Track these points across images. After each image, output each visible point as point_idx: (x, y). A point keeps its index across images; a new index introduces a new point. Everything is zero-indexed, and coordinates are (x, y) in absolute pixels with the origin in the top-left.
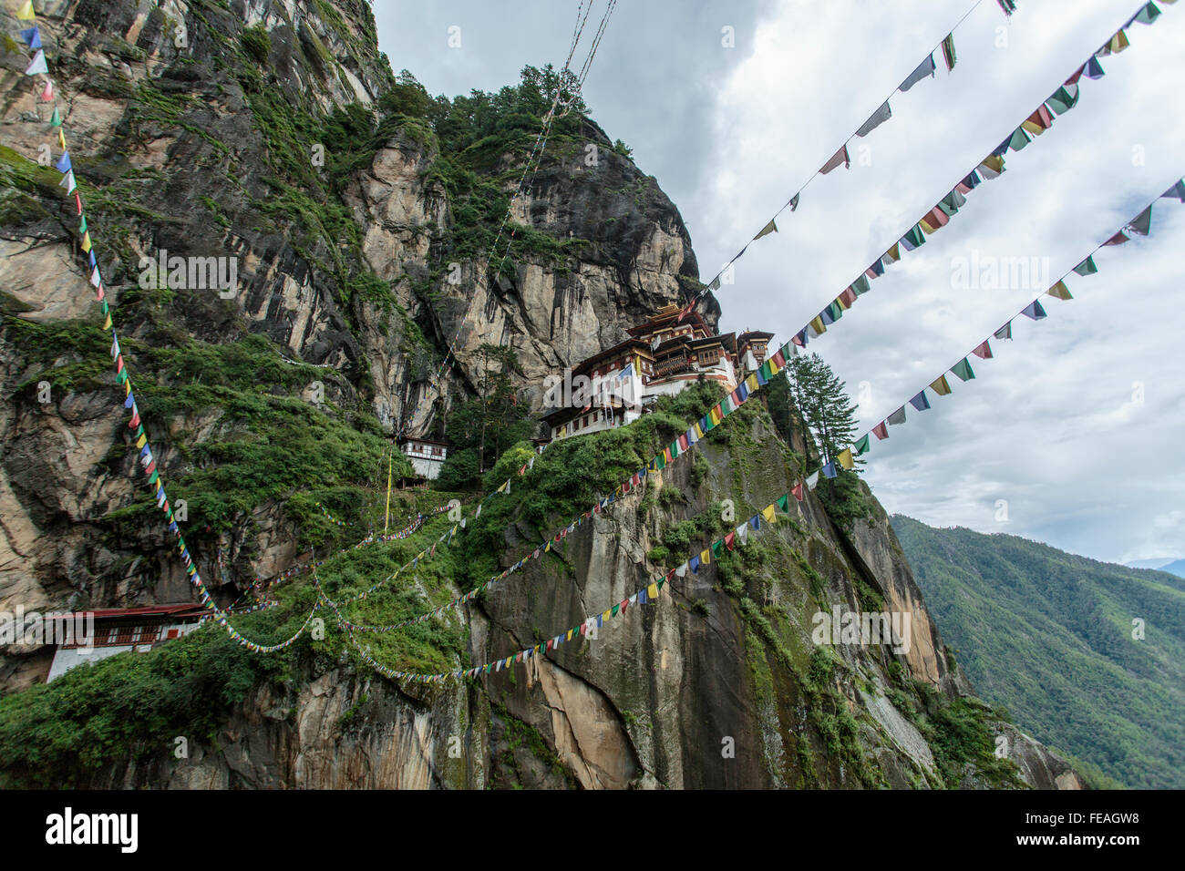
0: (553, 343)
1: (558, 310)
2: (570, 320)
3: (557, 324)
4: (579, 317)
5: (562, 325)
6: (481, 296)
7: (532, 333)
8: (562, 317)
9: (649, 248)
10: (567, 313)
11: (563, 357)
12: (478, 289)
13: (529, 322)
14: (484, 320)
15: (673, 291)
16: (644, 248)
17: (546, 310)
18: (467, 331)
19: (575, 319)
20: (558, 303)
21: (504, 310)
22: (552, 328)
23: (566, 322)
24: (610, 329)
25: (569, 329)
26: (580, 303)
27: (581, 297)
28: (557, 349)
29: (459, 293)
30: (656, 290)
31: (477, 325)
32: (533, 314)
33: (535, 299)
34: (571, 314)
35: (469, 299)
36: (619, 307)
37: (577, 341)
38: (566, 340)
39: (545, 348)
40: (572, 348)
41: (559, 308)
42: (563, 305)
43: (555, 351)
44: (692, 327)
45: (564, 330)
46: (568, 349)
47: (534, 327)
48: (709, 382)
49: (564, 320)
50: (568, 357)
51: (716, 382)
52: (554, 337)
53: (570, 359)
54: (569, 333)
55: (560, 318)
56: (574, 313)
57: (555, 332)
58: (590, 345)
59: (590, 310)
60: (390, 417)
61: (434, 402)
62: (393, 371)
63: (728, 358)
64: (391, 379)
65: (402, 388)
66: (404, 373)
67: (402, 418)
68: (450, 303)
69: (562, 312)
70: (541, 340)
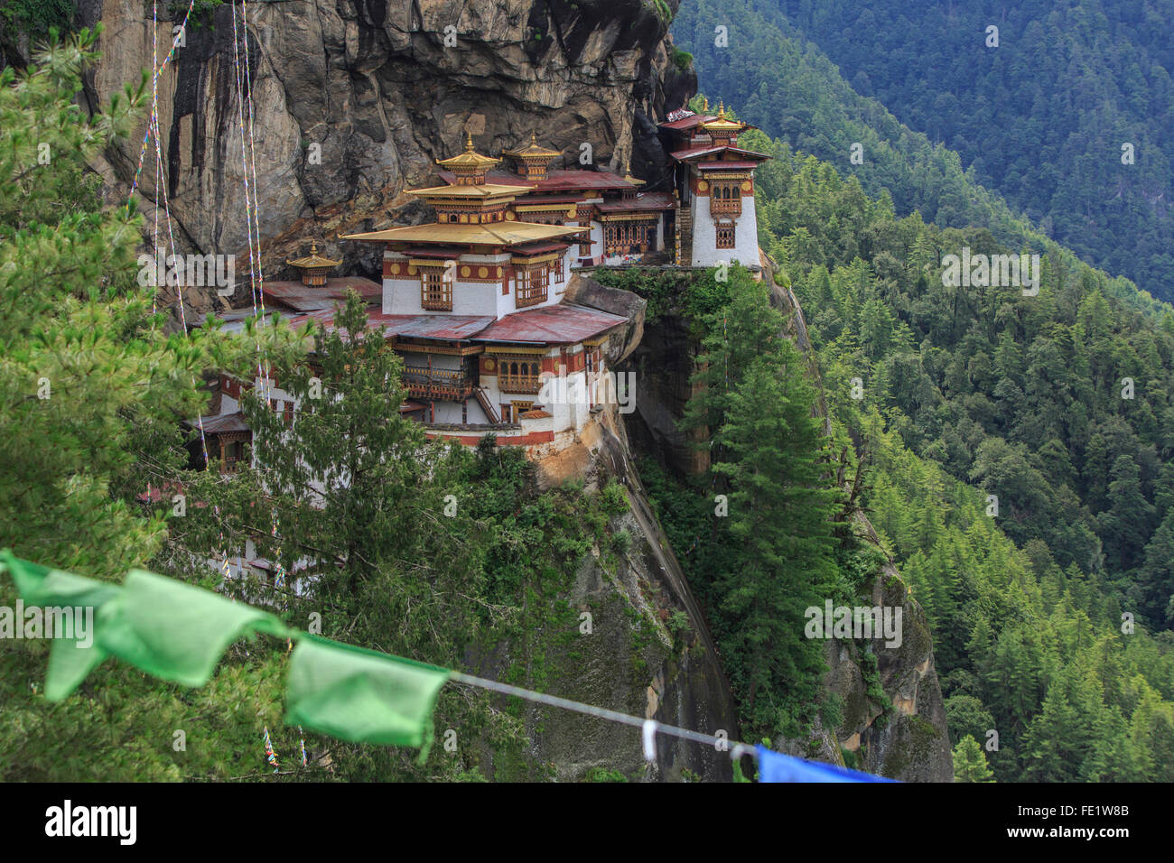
0: (179, 205)
2: (220, 147)
3: (186, 159)
4: (244, 134)
5: (198, 161)
8: (198, 141)
10: (210, 127)
11: (202, 241)
17: (155, 123)
19: (232, 143)
22: (174, 168)
23: (210, 152)
25: (218, 172)
26: (246, 94)
27: (249, 79)
28: (187, 220)
34: (221, 130)
38: (209, 198)
39: (153, 222)
40: (226, 218)
41: (190, 117)
42: (201, 106)
43: (180, 224)
44: (500, 259)
45: (207, 172)
46: (218, 219)
47: (125, 160)
48: (502, 456)
49: (203, 147)
50: (217, 241)
51: (519, 455)
52: (181, 189)
53: (220, 245)
54: (219, 181)
55: (194, 145)
56: (232, 125)
57: (182, 177)
58: (275, 201)
59: (276, 109)
63: (567, 369)
69: (199, 127)
70: (146, 195)
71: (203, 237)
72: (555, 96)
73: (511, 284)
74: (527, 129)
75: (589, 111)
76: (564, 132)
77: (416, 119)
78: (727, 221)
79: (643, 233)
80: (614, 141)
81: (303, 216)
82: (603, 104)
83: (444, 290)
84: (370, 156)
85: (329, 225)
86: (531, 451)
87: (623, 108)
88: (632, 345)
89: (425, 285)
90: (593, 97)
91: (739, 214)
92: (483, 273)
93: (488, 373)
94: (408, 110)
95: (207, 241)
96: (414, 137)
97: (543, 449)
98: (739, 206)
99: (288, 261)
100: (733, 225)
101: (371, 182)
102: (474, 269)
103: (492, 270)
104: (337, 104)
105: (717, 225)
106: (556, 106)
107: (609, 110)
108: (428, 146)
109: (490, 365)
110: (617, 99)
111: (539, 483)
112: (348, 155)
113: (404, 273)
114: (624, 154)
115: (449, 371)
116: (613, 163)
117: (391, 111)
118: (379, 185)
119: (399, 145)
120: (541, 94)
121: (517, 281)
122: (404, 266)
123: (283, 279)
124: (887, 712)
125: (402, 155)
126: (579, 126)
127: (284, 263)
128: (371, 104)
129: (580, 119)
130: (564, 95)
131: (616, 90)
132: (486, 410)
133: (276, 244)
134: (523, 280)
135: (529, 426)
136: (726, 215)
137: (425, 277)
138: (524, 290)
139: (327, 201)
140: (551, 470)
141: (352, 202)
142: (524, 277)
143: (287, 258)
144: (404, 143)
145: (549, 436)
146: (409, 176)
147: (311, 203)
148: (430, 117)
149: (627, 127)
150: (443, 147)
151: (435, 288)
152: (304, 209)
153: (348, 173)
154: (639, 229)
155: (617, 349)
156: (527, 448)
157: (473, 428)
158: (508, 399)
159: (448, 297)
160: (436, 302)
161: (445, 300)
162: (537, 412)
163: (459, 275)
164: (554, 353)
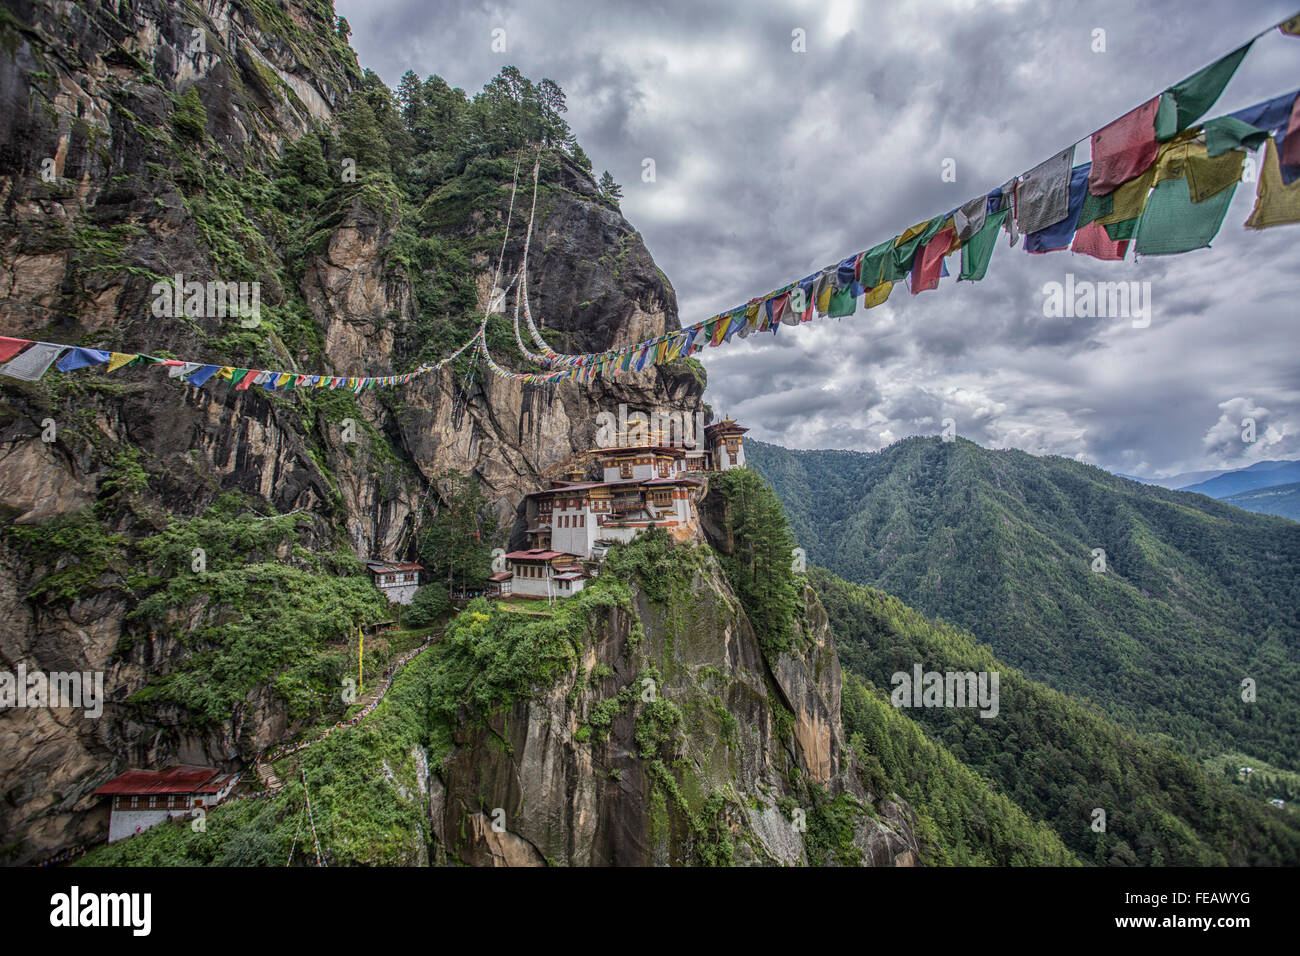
0: (522, 448)
1: (526, 415)
2: (539, 425)
3: (525, 430)
4: (549, 420)
5: (530, 430)
6: (447, 404)
7: (501, 437)
8: (531, 422)
9: (626, 334)
10: (535, 417)
11: (532, 463)
12: (445, 397)
13: (497, 427)
14: (451, 430)
15: (649, 380)
16: (619, 335)
17: (514, 415)
18: (434, 445)
19: (544, 423)
20: (526, 407)
21: (471, 415)
22: (521, 434)
23: (535, 427)
24: (582, 426)
25: (538, 435)
26: (550, 405)
27: (551, 399)
28: (526, 455)
29: (425, 402)
30: (632, 381)
31: (443, 437)
32: (502, 420)
33: (503, 403)
34: (540, 418)
35: (435, 409)
36: (591, 402)
37: (546, 446)
38: (535, 445)
39: (513, 454)
40: (541, 453)
41: (528, 413)
42: (532, 409)
43: (523, 456)
44: (653, 455)
45: (534, 435)
46: (538, 454)
47: (503, 431)
48: (658, 531)
49: (532, 425)
50: (538, 462)
51: (665, 530)
52: (523, 442)
53: (539, 464)
54: (538, 439)
56: (544, 416)
57: (524, 437)
58: (561, 448)
59: (561, 411)
60: (364, 537)
61: (406, 518)
62: (363, 493)
63: (682, 497)
64: (362, 501)
65: (373, 509)
66: (374, 494)
67: (376, 538)
68: (416, 415)
69: (531, 417)
70: (510, 445)
71: (532, 461)
78: (733, 454)
81: (571, 455)
83: (629, 469)
85: (580, 460)
86: (669, 529)
88: (704, 496)
89: (621, 468)
91: (738, 451)
92: (646, 461)
93: (650, 498)
95: (534, 463)
97: (675, 528)
98: (738, 448)
100: (736, 456)
102: (642, 460)
103: (649, 459)
104: (584, 411)
105: (730, 456)
109: (650, 494)
111: (674, 542)
113: (613, 465)
115: (632, 501)
121: (658, 465)
122: (613, 462)
123: (563, 480)
124: (814, 645)
127: (564, 474)
132: (649, 514)
133: (561, 466)
134: (661, 466)
135: (668, 519)
136: (733, 452)
137: (621, 465)
139: (580, 450)
140: (678, 537)
143: (565, 471)
145: (677, 523)
147: (575, 450)
151: (626, 470)
152: (571, 452)
157: (644, 520)
158: (658, 510)
159: (631, 472)
160: (626, 475)
161: (629, 473)
162: (672, 513)
163: (635, 463)
164: (677, 489)
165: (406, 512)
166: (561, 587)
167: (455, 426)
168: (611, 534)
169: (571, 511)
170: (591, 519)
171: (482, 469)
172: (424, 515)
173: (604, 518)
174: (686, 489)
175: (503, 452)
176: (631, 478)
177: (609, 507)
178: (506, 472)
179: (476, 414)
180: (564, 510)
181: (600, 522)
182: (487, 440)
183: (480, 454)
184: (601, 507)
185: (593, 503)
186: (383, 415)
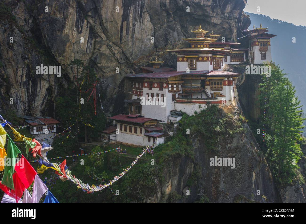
0: (122, 45)
2: (133, 30)
3: (124, 32)
4: (140, 27)
5: (128, 33)
6: (73, 15)
7: (108, 38)
8: (128, 28)
10: (131, 24)
11: (128, 55)
12: (70, 10)
13: (105, 31)
17: (117, 23)
18: (64, 42)
19: (137, 29)
20: (125, 18)
21: (88, 22)
22: (121, 36)
23: (130, 32)
25: (132, 36)
26: (141, 16)
27: (141, 12)
28: (124, 50)
29: (58, 13)
31: (71, 36)
32: (108, 26)
34: (134, 25)
35: (65, 18)
37: (138, 44)
38: (130, 44)
39: (116, 50)
40: (134, 49)
41: (126, 22)
42: (129, 19)
43: (123, 51)
44: (210, 55)
45: (129, 37)
46: (132, 50)
47: (109, 34)
48: (213, 107)
49: (129, 30)
50: (132, 55)
51: (217, 106)
52: (123, 41)
53: (133, 56)
54: (133, 39)
55: (127, 29)
56: (136, 24)
57: (123, 38)
58: (147, 45)
59: (148, 21)
60: (21, 102)
61: (47, 90)
62: (20, 73)
63: (229, 85)
64: (19, 78)
65: (26, 84)
66: (27, 74)
67: (29, 102)
68: (52, 21)
69: (128, 24)
70: (114, 43)
71: (128, 54)
72: (218, 21)
73: (212, 62)
74: (210, 30)
75: (226, 26)
76: (220, 31)
77: (182, 27)
78: (264, 52)
79: (240, 57)
80: (232, 34)
81: (154, 50)
82: (230, 24)
83: (194, 64)
84: (171, 35)
85: (160, 53)
86: (220, 105)
87: (235, 25)
88: (242, 81)
89: (189, 63)
90: (227, 23)
91: (267, 50)
92: (205, 59)
93: (207, 85)
94: (180, 24)
95: (129, 55)
96: (182, 31)
97: (223, 105)
98: (267, 48)
99: (150, 62)
100: (265, 53)
101: (171, 42)
102: (203, 58)
103: (208, 58)
104: (163, 20)
105: (261, 53)
106: (218, 24)
107: (231, 26)
108: (185, 34)
109: (208, 83)
110: (233, 23)
111: (223, 114)
112: (166, 34)
113: (183, 61)
114: (235, 38)
115: (197, 85)
116: (232, 40)
117: (176, 24)
118: (173, 43)
119: (178, 33)
120: (215, 20)
121: (214, 62)
122: (183, 58)
123: (148, 67)
125: (179, 36)
126: (223, 30)
127: (149, 62)
128: (171, 21)
129: (224, 28)
130: (220, 21)
131: (233, 21)
132: (207, 95)
133: (147, 57)
134: (215, 62)
135: (219, 99)
136: (264, 51)
137: (189, 61)
138: (215, 64)
139: (160, 47)
141: (166, 47)
142: (216, 61)
143: (149, 61)
144: (179, 33)
145: (224, 102)
146: (180, 41)
147: (156, 46)
148: (186, 26)
149: (235, 31)
150: (189, 34)
151: (192, 64)
152: (154, 48)
153: (165, 39)
154: (239, 56)
155: (239, 82)
156: (219, 105)
157: (204, 99)
158: (213, 92)
159: (195, 66)
160: (192, 68)
161: (194, 66)
162: (221, 95)
163: (198, 60)
164: (226, 79)
165: (47, 86)
166: (149, 141)
167: (78, 30)
168: (181, 107)
169: (155, 91)
170: (169, 96)
171: (96, 59)
172: (58, 87)
173: (177, 96)
174: (231, 79)
175: (110, 47)
176: (196, 70)
177: (180, 89)
178: (112, 61)
179: (91, 21)
180: (150, 89)
181: (174, 99)
182: (99, 39)
183: (94, 48)
184: (175, 89)
185: (170, 86)
186: (30, 21)
